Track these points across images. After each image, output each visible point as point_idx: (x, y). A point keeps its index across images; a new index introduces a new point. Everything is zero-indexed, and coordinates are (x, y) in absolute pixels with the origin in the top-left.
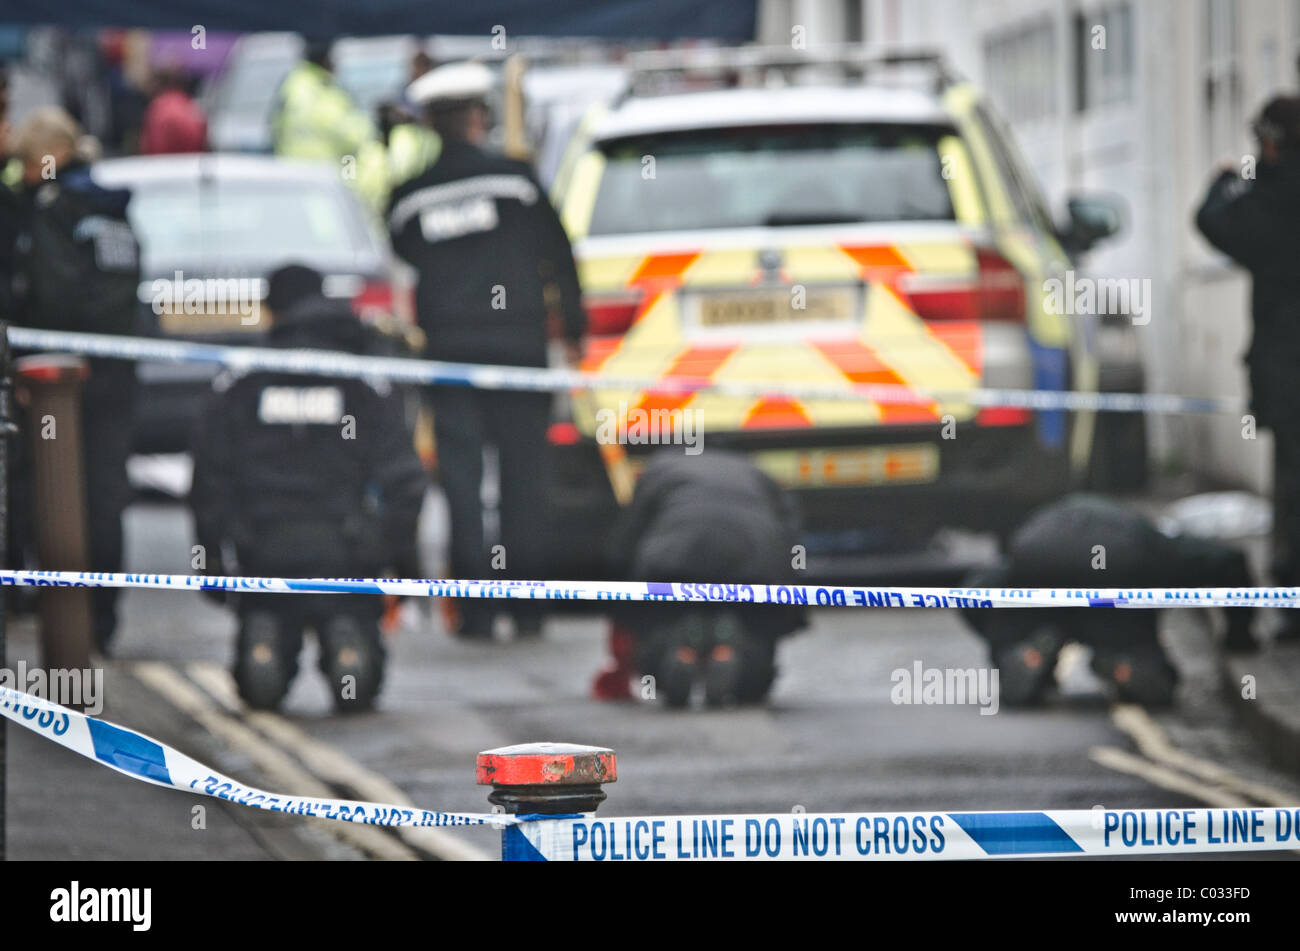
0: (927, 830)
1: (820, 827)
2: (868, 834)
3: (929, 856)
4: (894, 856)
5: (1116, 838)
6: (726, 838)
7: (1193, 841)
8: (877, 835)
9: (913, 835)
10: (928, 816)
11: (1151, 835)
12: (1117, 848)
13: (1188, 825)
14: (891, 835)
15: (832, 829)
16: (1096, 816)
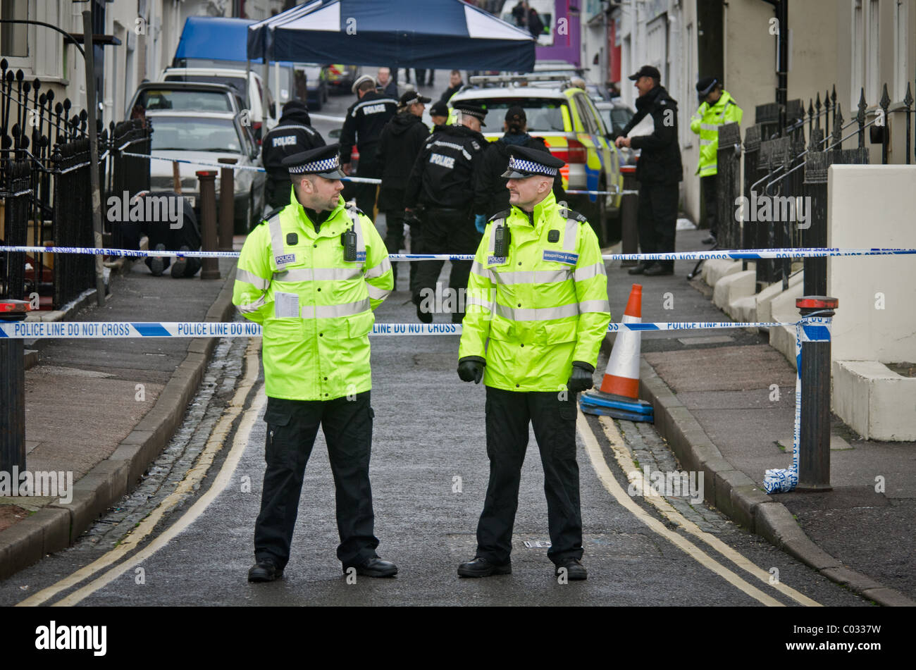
0: (124, 328)
1: (91, 327)
2: (106, 329)
3: (124, 336)
4: (114, 336)
5: (182, 331)
6: (62, 329)
7: (205, 334)
8: (109, 329)
9: (120, 330)
10: (124, 323)
11: (193, 331)
12: (182, 335)
13: (204, 329)
14: (112, 329)
15: (94, 327)
16: (175, 325)
